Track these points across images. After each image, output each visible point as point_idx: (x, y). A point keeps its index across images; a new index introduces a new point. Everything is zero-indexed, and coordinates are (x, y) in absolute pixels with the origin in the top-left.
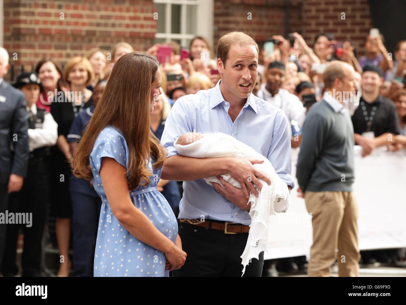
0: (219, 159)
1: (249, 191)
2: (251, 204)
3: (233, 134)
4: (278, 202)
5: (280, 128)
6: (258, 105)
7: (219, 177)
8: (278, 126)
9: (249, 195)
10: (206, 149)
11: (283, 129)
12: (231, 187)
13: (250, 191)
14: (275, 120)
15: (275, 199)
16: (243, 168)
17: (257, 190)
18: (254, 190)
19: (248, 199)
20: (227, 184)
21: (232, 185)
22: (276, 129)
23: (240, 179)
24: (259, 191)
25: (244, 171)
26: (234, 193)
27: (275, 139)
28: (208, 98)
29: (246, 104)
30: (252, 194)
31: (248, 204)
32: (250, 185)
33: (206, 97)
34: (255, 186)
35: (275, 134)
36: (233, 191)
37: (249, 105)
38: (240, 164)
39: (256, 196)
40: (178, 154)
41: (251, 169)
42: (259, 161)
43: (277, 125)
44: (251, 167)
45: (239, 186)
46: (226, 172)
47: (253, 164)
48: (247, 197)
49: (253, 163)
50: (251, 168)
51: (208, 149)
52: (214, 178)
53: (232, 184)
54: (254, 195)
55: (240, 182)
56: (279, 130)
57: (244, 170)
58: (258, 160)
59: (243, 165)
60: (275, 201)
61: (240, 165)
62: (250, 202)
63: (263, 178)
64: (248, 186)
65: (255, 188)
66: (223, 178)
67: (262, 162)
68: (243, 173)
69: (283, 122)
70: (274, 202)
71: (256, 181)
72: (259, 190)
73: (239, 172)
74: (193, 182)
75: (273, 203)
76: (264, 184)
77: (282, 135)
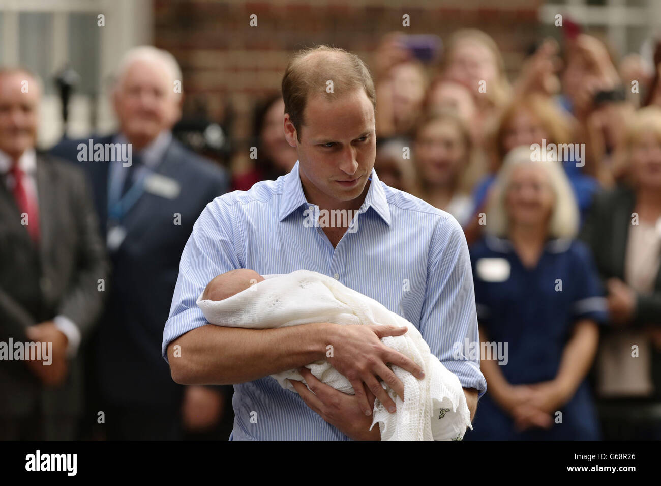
0: (302, 329)
1: (371, 399)
2: (380, 429)
3: (336, 275)
4: (440, 418)
5: (445, 254)
6: (393, 207)
7: (305, 371)
8: (441, 251)
9: (372, 408)
10: (271, 307)
11: (453, 258)
12: (331, 392)
13: (375, 398)
14: (432, 238)
15: (432, 411)
16: (356, 346)
17: (391, 395)
18: (384, 396)
19: (371, 418)
20: (320, 386)
21: (332, 387)
22: (436, 259)
23: (348, 372)
24: (395, 397)
25: (359, 353)
26: (339, 404)
27: (433, 282)
28: (274, 197)
29: (364, 204)
30: (381, 405)
31: (370, 429)
32: (374, 386)
33: (270, 195)
34: (385, 388)
35: (433, 269)
36: (336, 400)
37: (370, 208)
38: (350, 336)
39: (389, 411)
40: (208, 323)
41: (375, 347)
42: (393, 330)
43: (437, 248)
44: (374, 343)
45: (348, 388)
46: (318, 357)
47: (380, 338)
48: (369, 413)
49: (381, 335)
50: (375, 345)
51: (274, 305)
52: (294, 372)
53: (331, 385)
54: (384, 409)
55: (351, 379)
56: (442, 260)
57: (357, 351)
58: (393, 328)
59: (357, 340)
60: (432, 416)
61: (349, 340)
62: (378, 424)
63: (405, 365)
64: (368, 386)
65: (386, 392)
66: (311, 372)
67: (402, 332)
68: (355, 357)
69: (450, 242)
70: (432, 419)
71: (387, 375)
72: (395, 395)
73: (347, 355)
74: (249, 385)
75: (429, 419)
76: (408, 381)
77: (450, 272)
